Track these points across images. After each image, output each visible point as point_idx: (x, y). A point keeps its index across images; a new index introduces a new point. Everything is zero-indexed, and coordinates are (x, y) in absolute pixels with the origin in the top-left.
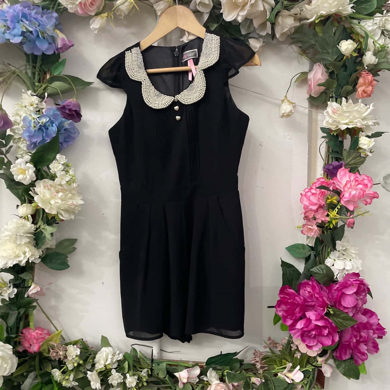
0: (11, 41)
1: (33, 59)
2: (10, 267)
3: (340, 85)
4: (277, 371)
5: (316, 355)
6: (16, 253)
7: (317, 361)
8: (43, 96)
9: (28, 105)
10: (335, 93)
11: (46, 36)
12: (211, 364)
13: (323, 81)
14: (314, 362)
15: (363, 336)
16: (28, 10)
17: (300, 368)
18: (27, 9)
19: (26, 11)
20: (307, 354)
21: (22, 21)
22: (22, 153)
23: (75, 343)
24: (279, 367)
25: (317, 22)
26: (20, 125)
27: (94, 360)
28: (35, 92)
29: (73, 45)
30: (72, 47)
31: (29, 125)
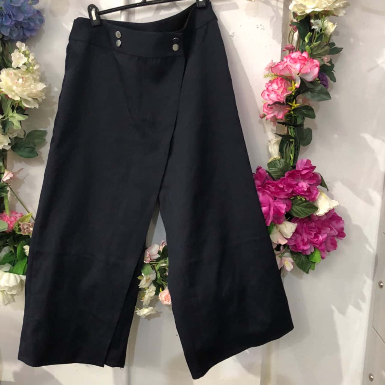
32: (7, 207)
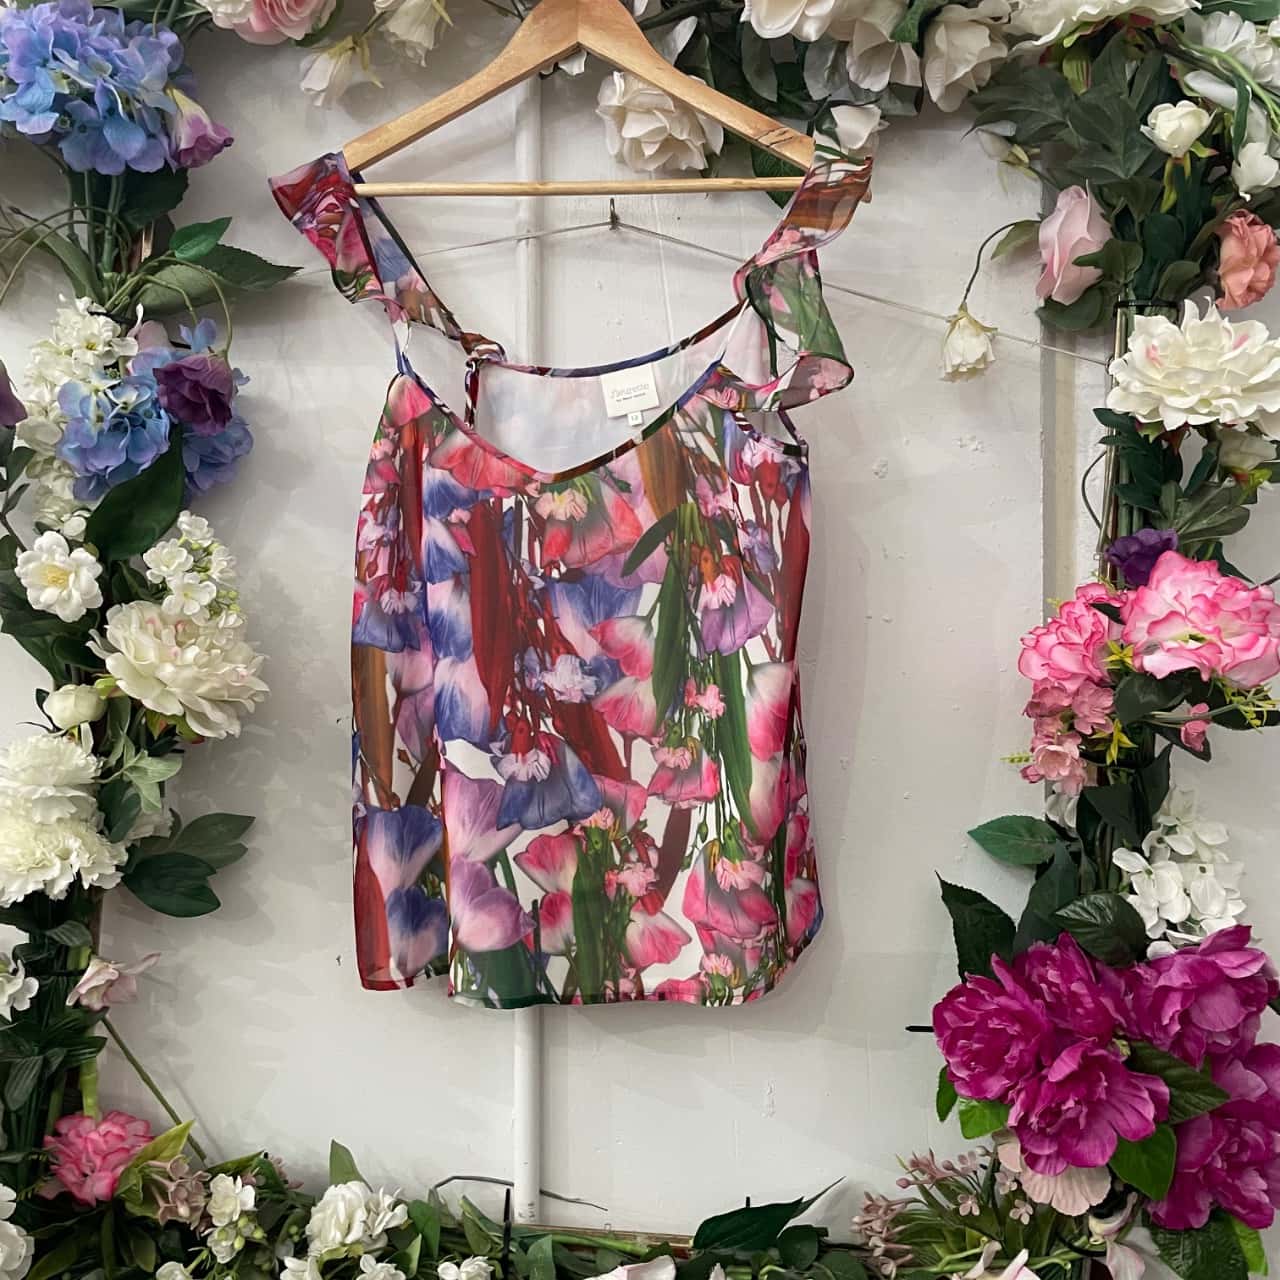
0: (19, 128)
1: (92, 190)
2: (15, 903)
3: (1154, 262)
4: (947, 1268)
5: (1083, 1211)
6: (34, 854)
7: (1090, 1235)
8: (128, 315)
9: (79, 348)
10: (1135, 290)
11: (139, 110)
12: (713, 1242)
13: (1094, 249)
14: (1081, 1235)
15: (1251, 1142)
16: (77, 21)
17: (1030, 1256)
18: (73, 19)
19: (71, 26)
20: (1054, 1205)
21: (56, 58)
22: (57, 508)
23: (237, 1170)
24: (953, 1253)
25: (1067, 43)
26: (52, 416)
27: (304, 1226)
28: (103, 305)
29: (231, 140)
30: (225, 149)
31: (82, 413)
32: (88, 1101)
